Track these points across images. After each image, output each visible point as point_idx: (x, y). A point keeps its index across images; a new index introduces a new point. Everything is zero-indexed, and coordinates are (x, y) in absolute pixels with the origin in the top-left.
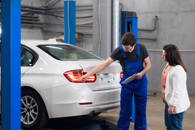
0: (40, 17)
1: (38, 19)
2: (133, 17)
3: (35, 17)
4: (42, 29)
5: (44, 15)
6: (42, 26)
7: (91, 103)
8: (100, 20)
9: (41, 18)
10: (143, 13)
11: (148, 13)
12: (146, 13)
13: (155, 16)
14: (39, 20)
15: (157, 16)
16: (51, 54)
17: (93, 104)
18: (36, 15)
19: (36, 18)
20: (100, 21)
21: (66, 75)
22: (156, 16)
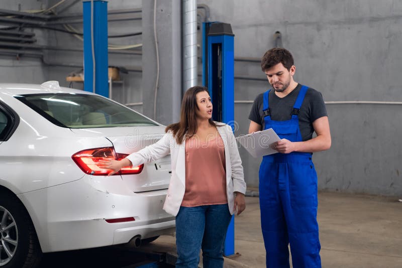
0: (36, 35)
1: (33, 39)
2: (224, 34)
3: (26, 34)
4: (41, 59)
5: (46, 30)
6: (42, 53)
7: (132, 219)
8: (156, 40)
9: (40, 37)
10: (250, 26)
11: (261, 25)
12: (256, 26)
13: (274, 32)
14: (36, 41)
15: (278, 32)
16: (47, 114)
17: (137, 221)
18: (28, 31)
19: (29, 36)
20: (158, 43)
21: (76, 160)
22: (276, 30)
